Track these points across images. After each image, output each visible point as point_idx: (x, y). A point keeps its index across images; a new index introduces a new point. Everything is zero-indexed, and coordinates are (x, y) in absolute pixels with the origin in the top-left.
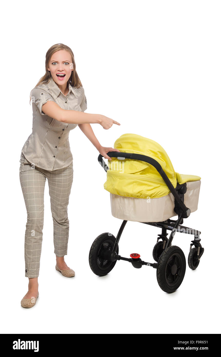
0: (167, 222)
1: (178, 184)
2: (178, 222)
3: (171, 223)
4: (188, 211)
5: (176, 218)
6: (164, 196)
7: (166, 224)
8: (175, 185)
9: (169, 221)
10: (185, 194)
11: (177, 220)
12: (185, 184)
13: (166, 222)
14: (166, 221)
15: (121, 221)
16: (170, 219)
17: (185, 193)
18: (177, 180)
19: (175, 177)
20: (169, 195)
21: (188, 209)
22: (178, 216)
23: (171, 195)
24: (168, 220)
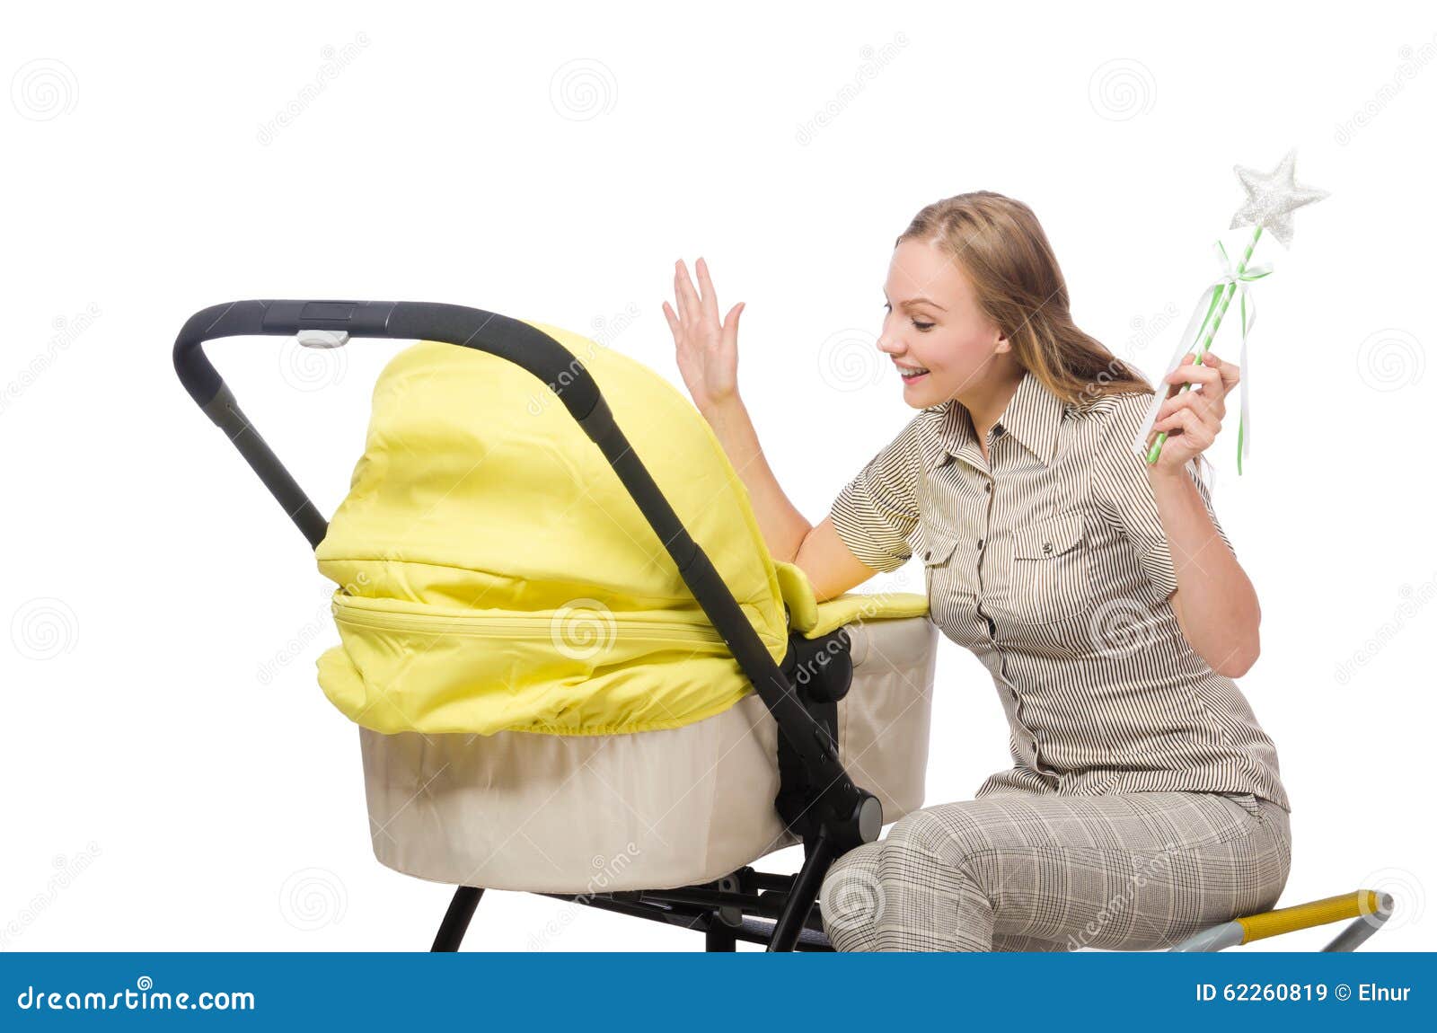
0: (733, 889)
1: (796, 635)
2: (802, 883)
3: (760, 892)
4: (864, 812)
5: (789, 861)
6: (711, 717)
7: (730, 900)
8: (776, 645)
9: (747, 877)
10: (840, 704)
11: (798, 871)
12: (838, 638)
13: (729, 891)
14: (727, 884)
15: (442, 896)
16: (751, 869)
17: (843, 695)
18: (788, 609)
19: (775, 596)
20: (743, 704)
21: (865, 796)
22: (802, 846)
23: (759, 705)
24: (737, 873)
